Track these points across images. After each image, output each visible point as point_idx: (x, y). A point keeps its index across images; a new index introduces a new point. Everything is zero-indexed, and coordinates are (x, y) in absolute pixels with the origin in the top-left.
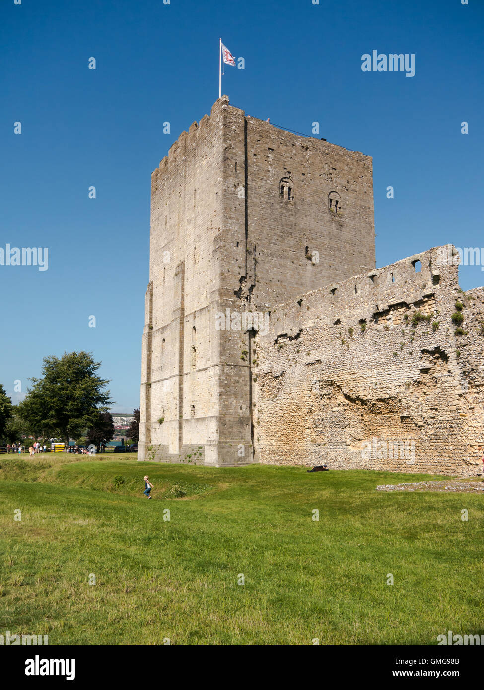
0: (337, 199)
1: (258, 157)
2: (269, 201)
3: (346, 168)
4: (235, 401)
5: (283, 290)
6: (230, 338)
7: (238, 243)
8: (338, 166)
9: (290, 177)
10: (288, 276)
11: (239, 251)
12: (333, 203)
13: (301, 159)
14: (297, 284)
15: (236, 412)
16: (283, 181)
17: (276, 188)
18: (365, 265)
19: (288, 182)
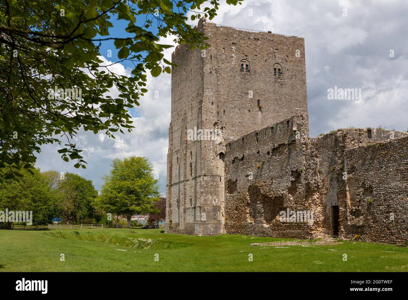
0: (280, 67)
1: (226, 49)
2: (233, 75)
3: (285, 47)
4: (211, 197)
5: (242, 128)
6: (208, 159)
7: (213, 103)
8: (280, 47)
9: (247, 58)
10: (246, 119)
11: (213, 107)
12: (277, 70)
13: (255, 46)
14: (252, 124)
15: (212, 203)
16: (242, 62)
17: (238, 66)
18: (299, 108)
19: (246, 62)
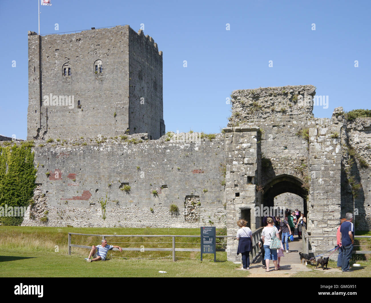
0: (102, 64)
1: (50, 57)
2: (56, 81)
3: (107, 40)
5: (64, 130)
7: (36, 111)
8: (101, 42)
9: (68, 62)
10: (67, 121)
11: (36, 115)
12: (99, 67)
13: (76, 48)
16: (65, 66)
17: (60, 71)
19: (68, 65)
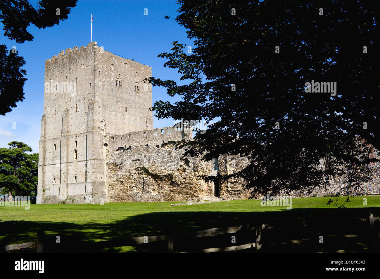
0: (138, 86)
1: (108, 68)
2: (111, 87)
3: (141, 72)
4: (99, 175)
8: (138, 71)
10: (119, 120)
12: (136, 87)
13: (124, 69)
14: (122, 123)
15: (100, 180)
16: (117, 78)
17: (114, 81)
